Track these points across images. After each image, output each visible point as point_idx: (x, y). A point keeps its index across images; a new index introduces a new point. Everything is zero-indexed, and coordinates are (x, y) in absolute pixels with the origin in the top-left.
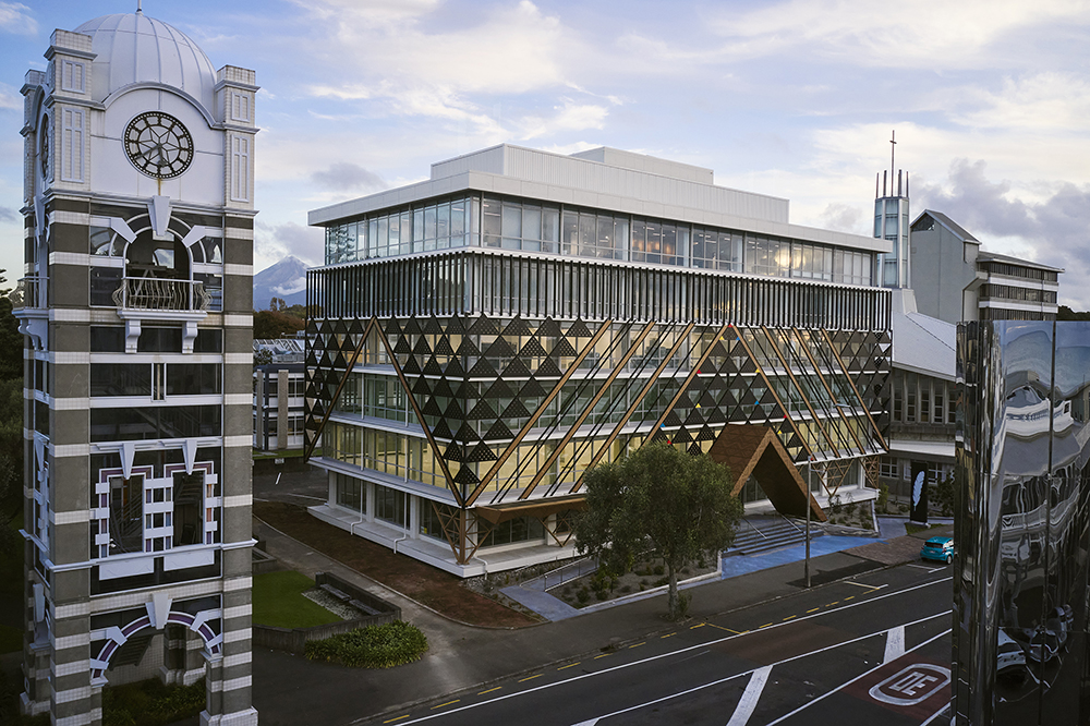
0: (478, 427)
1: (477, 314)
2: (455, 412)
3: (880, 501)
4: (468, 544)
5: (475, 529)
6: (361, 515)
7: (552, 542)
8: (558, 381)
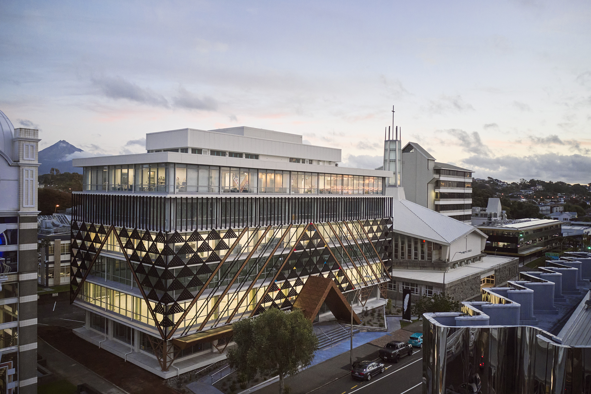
0: (174, 295)
1: (173, 232)
2: (160, 286)
3: (388, 306)
4: (168, 359)
5: (172, 350)
6: (105, 335)
7: (215, 350)
8: (219, 264)
